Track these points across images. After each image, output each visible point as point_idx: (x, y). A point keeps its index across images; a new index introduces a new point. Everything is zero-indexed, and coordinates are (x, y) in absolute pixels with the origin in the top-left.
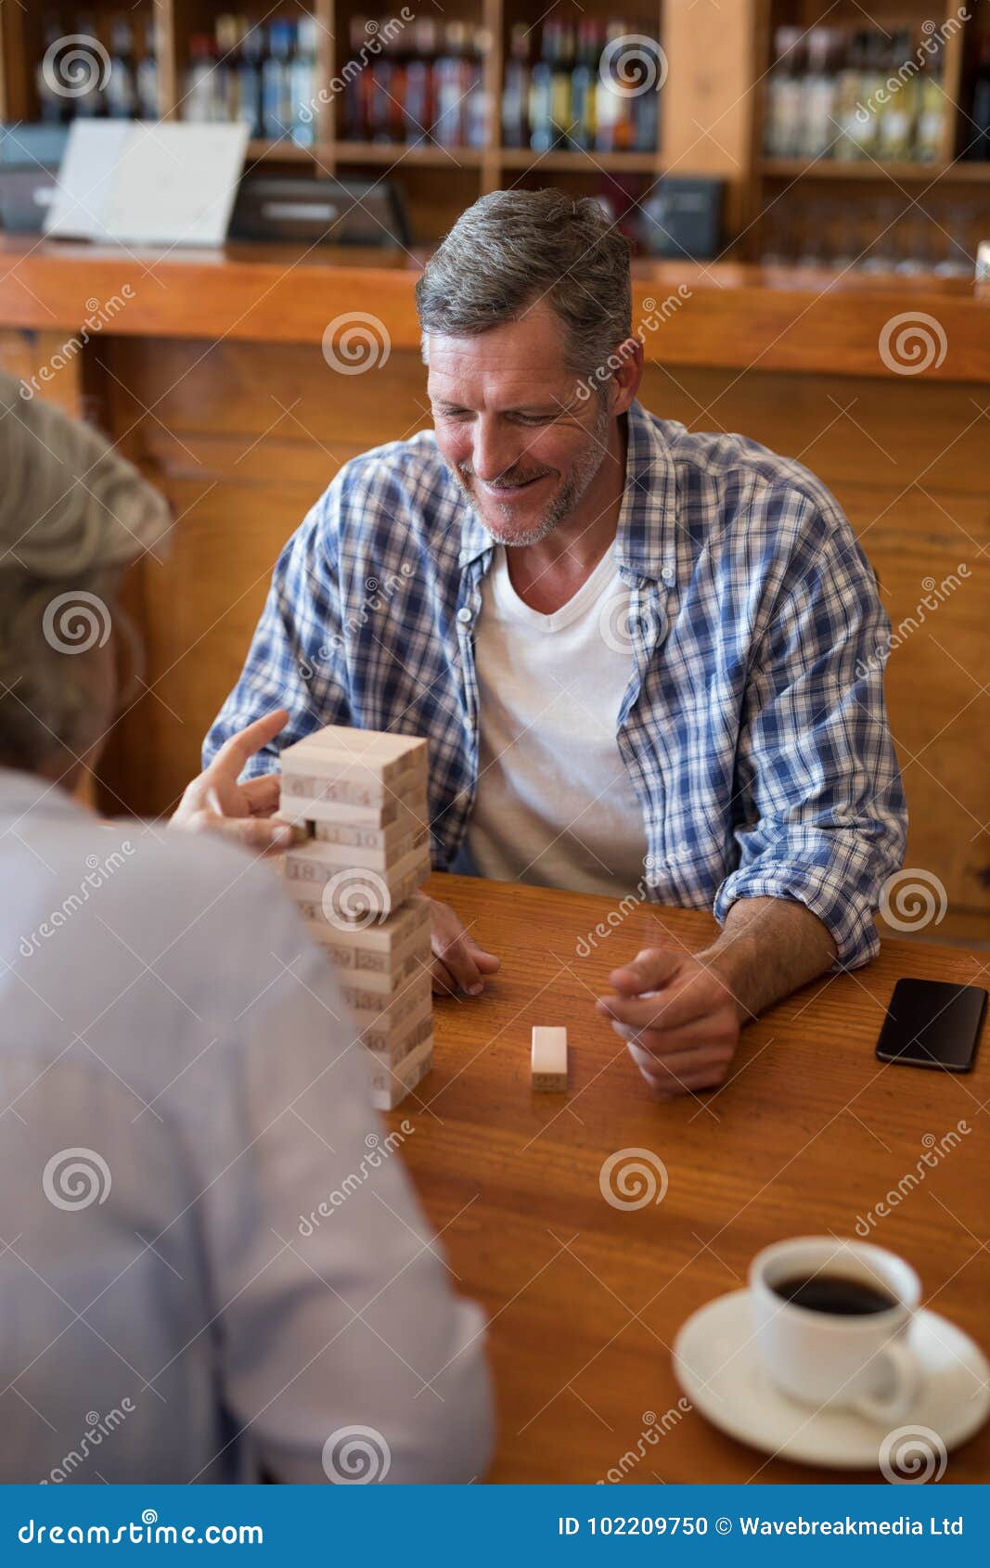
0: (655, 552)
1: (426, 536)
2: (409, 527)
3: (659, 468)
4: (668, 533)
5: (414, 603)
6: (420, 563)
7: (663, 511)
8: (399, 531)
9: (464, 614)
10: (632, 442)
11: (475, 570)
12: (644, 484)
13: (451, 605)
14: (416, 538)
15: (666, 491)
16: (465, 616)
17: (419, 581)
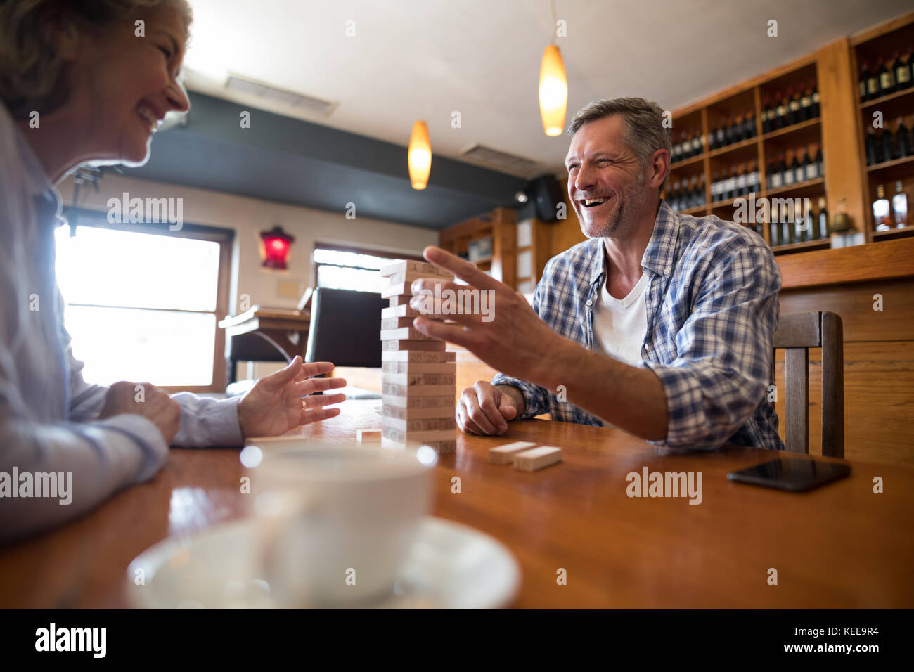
0: (662, 262)
1: (576, 275)
2: (568, 273)
3: (670, 226)
4: (670, 254)
5: (568, 304)
6: (571, 286)
7: (669, 244)
8: (563, 275)
9: (589, 302)
10: (659, 215)
11: (596, 285)
12: (661, 232)
13: (583, 301)
14: (571, 277)
15: (672, 236)
16: (589, 303)
17: (571, 295)
